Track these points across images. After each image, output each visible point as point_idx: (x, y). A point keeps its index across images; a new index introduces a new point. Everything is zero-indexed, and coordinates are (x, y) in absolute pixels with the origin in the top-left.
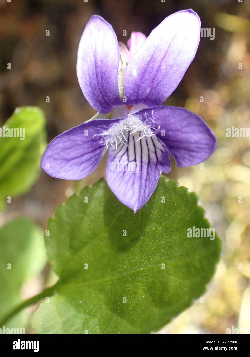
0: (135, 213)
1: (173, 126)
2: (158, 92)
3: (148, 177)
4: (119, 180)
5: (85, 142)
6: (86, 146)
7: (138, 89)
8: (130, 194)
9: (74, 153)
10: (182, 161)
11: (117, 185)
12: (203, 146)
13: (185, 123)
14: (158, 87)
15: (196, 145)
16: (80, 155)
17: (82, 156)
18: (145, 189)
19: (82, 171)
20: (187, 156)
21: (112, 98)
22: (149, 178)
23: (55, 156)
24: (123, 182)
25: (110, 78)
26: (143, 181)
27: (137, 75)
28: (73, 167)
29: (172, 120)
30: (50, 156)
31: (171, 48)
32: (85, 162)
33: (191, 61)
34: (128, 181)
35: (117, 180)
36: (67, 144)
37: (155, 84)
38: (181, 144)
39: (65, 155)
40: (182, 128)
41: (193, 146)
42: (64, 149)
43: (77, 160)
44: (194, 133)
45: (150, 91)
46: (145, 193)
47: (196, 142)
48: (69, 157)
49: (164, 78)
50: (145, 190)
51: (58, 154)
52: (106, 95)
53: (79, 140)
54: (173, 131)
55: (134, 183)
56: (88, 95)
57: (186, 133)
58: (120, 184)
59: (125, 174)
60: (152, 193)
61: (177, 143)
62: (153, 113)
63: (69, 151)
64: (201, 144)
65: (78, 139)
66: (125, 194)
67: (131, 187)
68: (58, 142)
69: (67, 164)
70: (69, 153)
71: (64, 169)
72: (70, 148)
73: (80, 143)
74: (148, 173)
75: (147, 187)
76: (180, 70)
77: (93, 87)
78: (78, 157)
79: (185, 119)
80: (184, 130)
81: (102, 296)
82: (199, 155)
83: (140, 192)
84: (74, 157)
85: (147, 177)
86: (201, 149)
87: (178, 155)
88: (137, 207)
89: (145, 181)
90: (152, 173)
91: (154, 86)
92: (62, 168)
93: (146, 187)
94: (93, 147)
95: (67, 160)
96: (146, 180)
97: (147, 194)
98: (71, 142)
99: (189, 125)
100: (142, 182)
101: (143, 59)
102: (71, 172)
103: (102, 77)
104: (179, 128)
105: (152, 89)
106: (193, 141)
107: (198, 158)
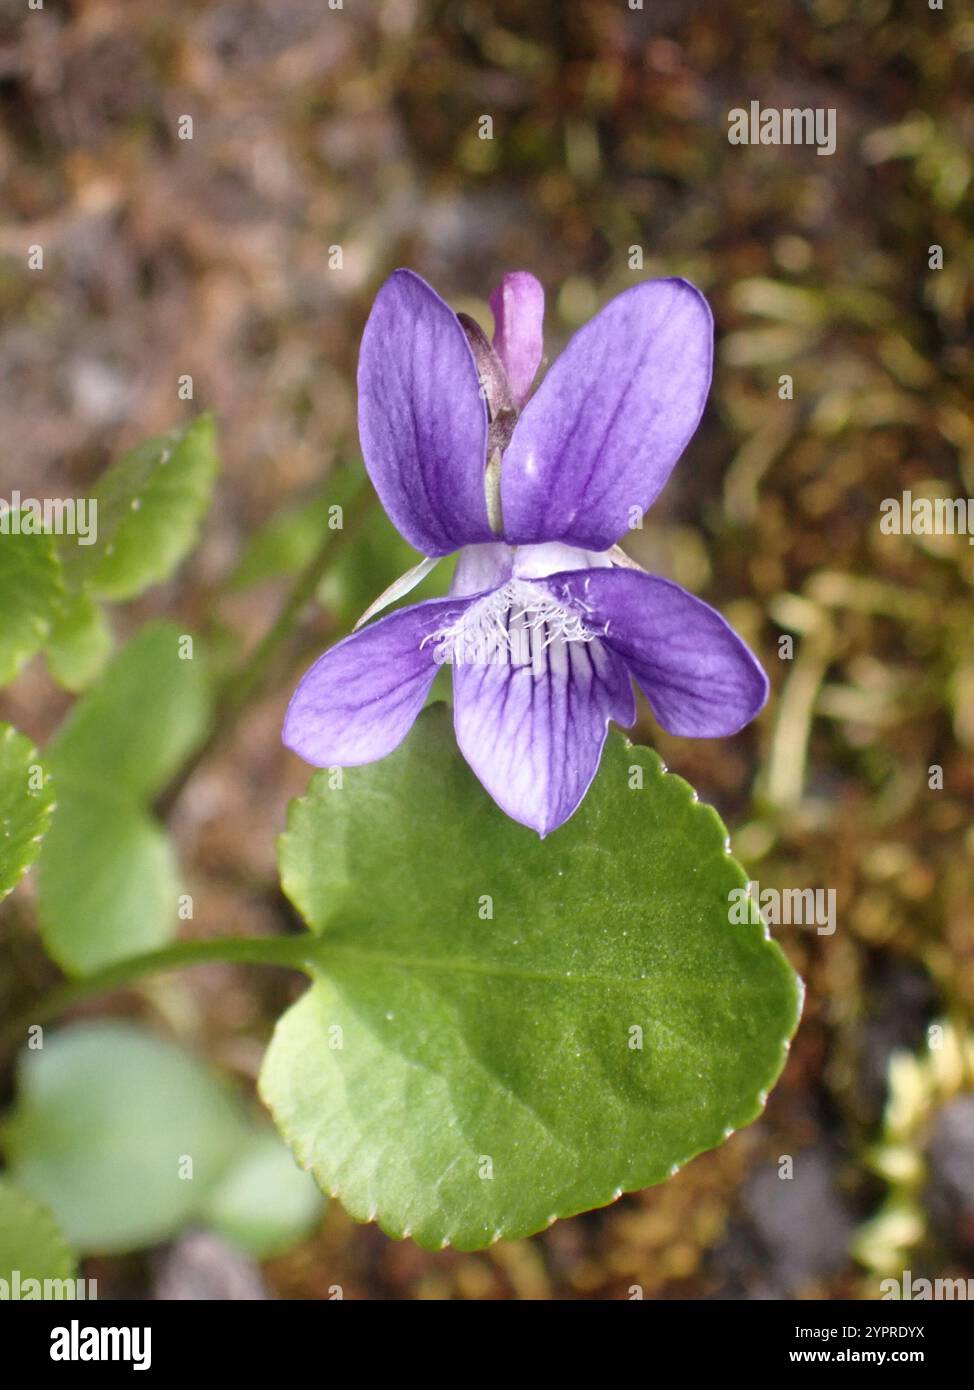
0: (542, 838)
1: (645, 627)
2: (597, 521)
3: (571, 727)
4: (490, 731)
5: (399, 655)
6: (401, 664)
7: (542, 513)
8: (524, 776)
9: (368, 688)
10: (670, 716)
11: (487, 747)
12: (728, 689)
13: (677, 622)
14: (599, 508)
15: (711, 685)
16: (385, 689)
17: (391, 691)
18: (565, 762)
19: (392, 729)
20: (685, 708)
21: (470, 533)
22: (575, 729)
23: (321, 703)
24: (502, 741)
25: (462, 481)
26: (559, 738)
27: (540, 475)
28: (370, 723)
29: (643, 610)
30: (307, 707)
31: (630, 397)
32: (398, 704)
33: (690, 438)
34: (516, 734)
35: (484, 732)
36: (351, 668)
37: (590, 500)
38: (667, 676)
39: (348, 697)
40: (671, 634)
41: (700, 687)
42: (342, 682)
43: (379, 704)
44: (703, 651)
45: (577, 519)
46: (565, 775)
47: (710, 678)
48: (356, 699)
49: (614, 482)
50: (565, 768)
51: (326, 696)
52: (451, 524)
53: (381, 653)
54: (643, 638)
55: (532, 740)
56: (398, 512)
57: (682, 648)
58: (494, 748)
59: (506, 713)
60: (588, 787)
61: (657, 671)
62: (589, 585)
63: (356, 684)
64: (722, 683)
65: (379, 649)
66: (510, 779)
67: (525, 753)
68: (326, 668)
69: (352, 718)
70: (355, 690)
71: (345, 734)
72: (358, 677)
73: (384, 658)
74: (569, 714)
75: (572, 758)
76: (657, 460)
77: (412, 492)
78: (381, 697)
79: (681, 611)
80: (675, 640)
81: (452, 1012)
82: (716, 709)
83: (551, 771)
84: (371, 697)
85: (567, 726)
86: (725, 695)
87: (660, 698)
88: (547, 818)
89: (563, 736)
90: (582, 714)
91: (588, 505)
92: (339, 733)
93: (567, 758)
94: (420, 665)
95: (352, 709)
96: (566, 734)
97: (572, 781)
98: (362, 660)
99: (689, 629)
100: (556, 738)
101: (553, 419)
102: (364, 741)
103: (438, 472)
104: (662, 632)
105: (580, 513)
106: (701, 672)
107: (715, 718)
